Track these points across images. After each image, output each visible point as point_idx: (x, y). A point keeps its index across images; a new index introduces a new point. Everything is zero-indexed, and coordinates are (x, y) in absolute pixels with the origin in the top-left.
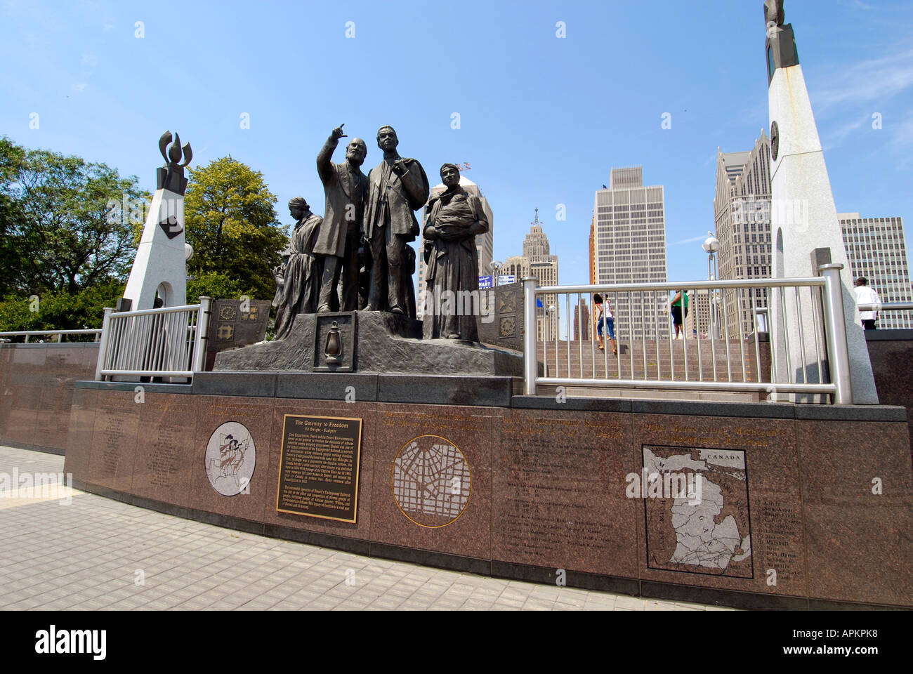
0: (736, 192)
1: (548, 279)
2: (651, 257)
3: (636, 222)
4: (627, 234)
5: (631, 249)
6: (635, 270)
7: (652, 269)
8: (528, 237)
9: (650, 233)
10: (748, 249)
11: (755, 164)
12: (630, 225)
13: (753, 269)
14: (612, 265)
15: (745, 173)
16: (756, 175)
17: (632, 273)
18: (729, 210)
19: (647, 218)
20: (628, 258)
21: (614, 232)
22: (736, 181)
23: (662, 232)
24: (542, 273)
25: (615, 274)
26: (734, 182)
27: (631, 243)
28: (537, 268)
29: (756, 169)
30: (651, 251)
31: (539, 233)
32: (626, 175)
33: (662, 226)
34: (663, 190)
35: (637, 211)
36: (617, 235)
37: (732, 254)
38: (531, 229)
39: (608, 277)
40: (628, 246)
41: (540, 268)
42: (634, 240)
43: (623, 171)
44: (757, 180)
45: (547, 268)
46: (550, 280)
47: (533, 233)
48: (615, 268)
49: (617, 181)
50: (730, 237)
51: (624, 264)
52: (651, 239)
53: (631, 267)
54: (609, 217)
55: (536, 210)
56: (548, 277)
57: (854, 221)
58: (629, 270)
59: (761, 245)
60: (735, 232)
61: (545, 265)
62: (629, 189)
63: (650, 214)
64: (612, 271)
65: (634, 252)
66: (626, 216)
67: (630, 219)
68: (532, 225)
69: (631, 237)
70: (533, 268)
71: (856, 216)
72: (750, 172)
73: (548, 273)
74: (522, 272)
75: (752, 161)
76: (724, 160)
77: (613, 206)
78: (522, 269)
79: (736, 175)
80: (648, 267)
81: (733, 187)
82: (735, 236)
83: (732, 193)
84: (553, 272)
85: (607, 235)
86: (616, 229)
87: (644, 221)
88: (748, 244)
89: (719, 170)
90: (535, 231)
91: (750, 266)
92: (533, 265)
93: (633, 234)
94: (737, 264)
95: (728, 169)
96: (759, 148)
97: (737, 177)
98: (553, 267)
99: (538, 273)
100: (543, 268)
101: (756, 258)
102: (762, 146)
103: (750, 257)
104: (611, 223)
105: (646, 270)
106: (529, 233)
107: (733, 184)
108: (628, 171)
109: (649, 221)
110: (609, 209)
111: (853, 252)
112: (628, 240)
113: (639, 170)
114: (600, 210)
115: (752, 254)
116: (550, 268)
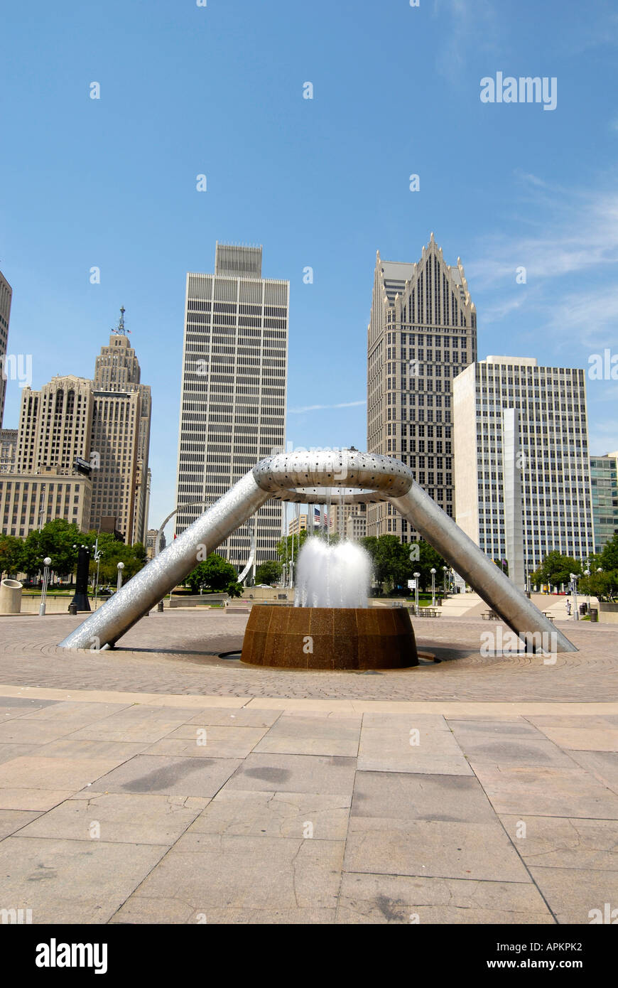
0: (394, 316)
1: (122, 419)
2: (265, 391)
3: (246, 332)
4: (232, 351)
5: (235, 375)
6: (239, 410)
7: (265, 411)
8: (105, 351)
9: (266, 353)
10: (404, 399)
11: (420, 281)
12: (237, 336)
13: (408, 428)
14: (204, 398)
15: (407, 292)
16: (421, 296)
17: (233, 414)
18: (384, 341)
19: (262, 329)
20: (230, 389)
21: (211, 344)
22: (395, 302)
23: (283, 354)
24: (111, 408)
25: (207, 413)
26: (392, 302)
27: (236, 365)
28: (104, 399)
29: (420, 288)
30: (265, 382)
31: (123, 347)
32: (236, 258)
33: (284, 345)
34: (289, 287)
35: (248, 316)
36: (215, 349)
37: (384, 404)
38: (112, 338)
39: (196, 417)
40: (231, 370)
41: (109, 400)
42: (240, 361)
43: (233, 250)
44: (421, 303)
45: (120, 400)
46: (124, 422)
47: (114, 346)
48: (208, 403)
49: (225, 265)
50: (383, 381)
51: (222, 399)
52: (266, 362)
53: (234, 404)
54: (206, 319)
55: (123, 311)
56: (122, 416)
57: (530, 368)
58: (229, 409)
59: (420, 395)
60: (389, 373)
61: (118, 396)
62: (239, 279)
63: (268, 323)
64: (203, 408)
65: (240, 380)
66: (231, 321)
67: (237, 327)
68: (114, 334)
69: (236, 356)
70: (98, 399)
71: (530, 362)
72: (413, 292)
73: (122, 409)
74: (76, 402)
75: (417, 276)
76: (383, 271)
77: (212, 302)
78: (76, 399)
79: (395, 293)
80: (260, 406)
81: (391, 309)
82: (389, 379)
83: (389, 316)
84: (131, 409)
85: (201, 348)
86: (215, 340)
87: (258, 333)
88: (405, 392)
89: (376, 283)
90: (118, 343)
91: (405, 422)
92: (97, 394)
93: (240, 351)
94: (389, 418)
95: (388, 284)
96: (426, 259)
97: (397, 296)
98: (130, 401)
99: (106, 408)
100: (115, 400)
101: (412, 411)
102: (430, 257)
103: (405, 410)
104: (207, 329)
105: (255, 410)
106: (107, 346)
107: (392, 305)
108: (241, 251)
109: (266, 334)
110: (206, 306)
111: (526, 411)
112: (231, 360)
113: (259, 253)
114: (192, 305)
115: (408, 407)
116: (126, 400)
